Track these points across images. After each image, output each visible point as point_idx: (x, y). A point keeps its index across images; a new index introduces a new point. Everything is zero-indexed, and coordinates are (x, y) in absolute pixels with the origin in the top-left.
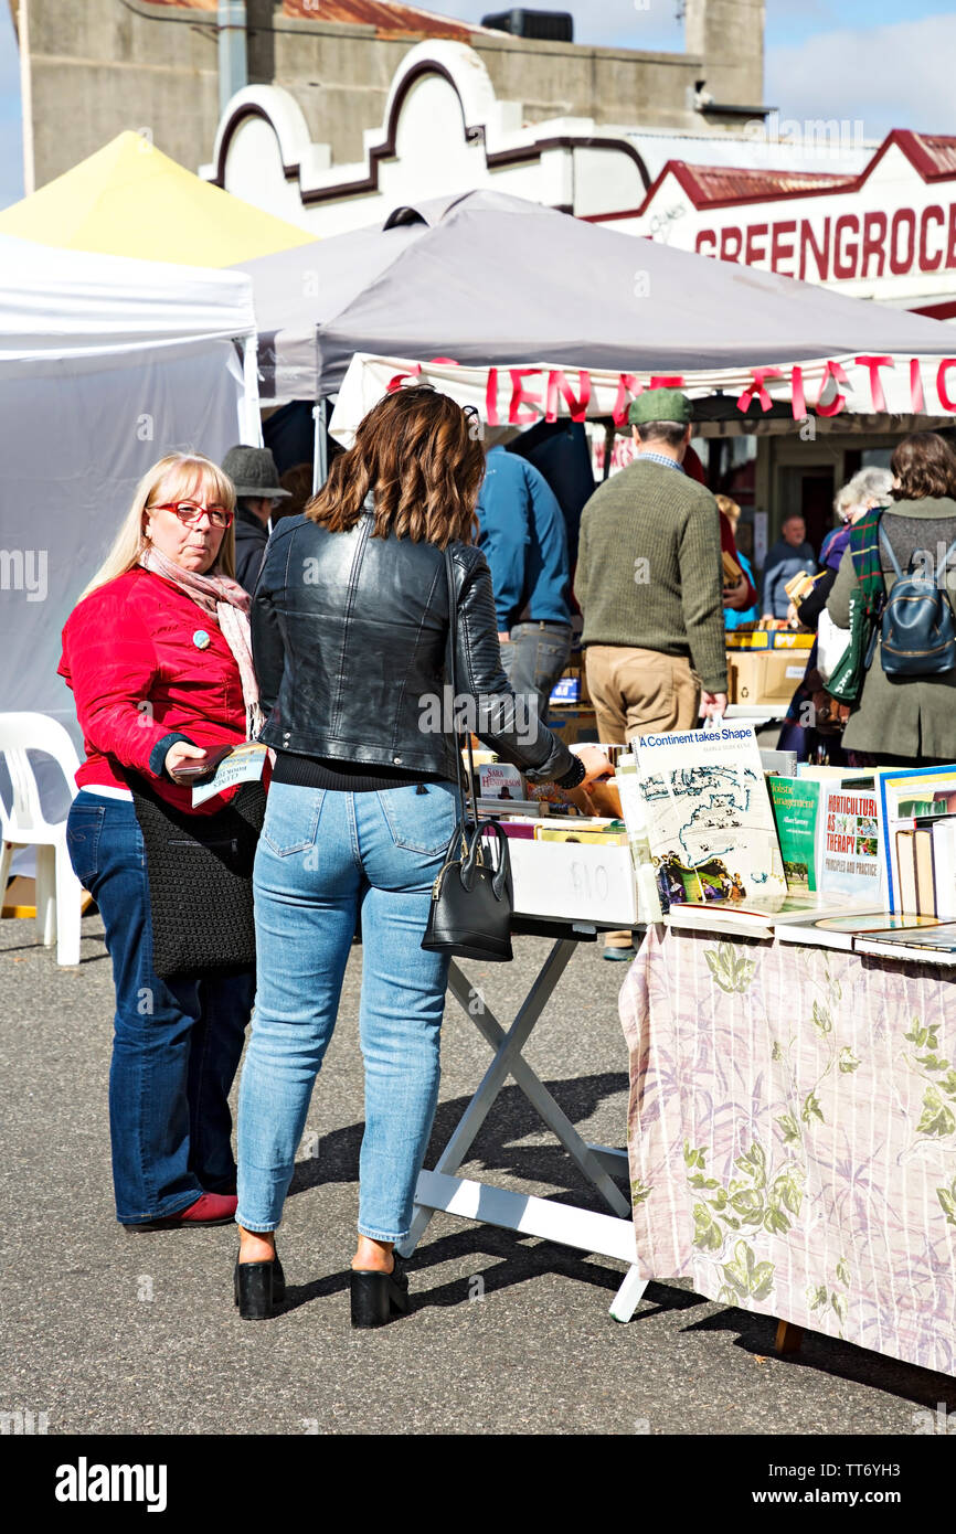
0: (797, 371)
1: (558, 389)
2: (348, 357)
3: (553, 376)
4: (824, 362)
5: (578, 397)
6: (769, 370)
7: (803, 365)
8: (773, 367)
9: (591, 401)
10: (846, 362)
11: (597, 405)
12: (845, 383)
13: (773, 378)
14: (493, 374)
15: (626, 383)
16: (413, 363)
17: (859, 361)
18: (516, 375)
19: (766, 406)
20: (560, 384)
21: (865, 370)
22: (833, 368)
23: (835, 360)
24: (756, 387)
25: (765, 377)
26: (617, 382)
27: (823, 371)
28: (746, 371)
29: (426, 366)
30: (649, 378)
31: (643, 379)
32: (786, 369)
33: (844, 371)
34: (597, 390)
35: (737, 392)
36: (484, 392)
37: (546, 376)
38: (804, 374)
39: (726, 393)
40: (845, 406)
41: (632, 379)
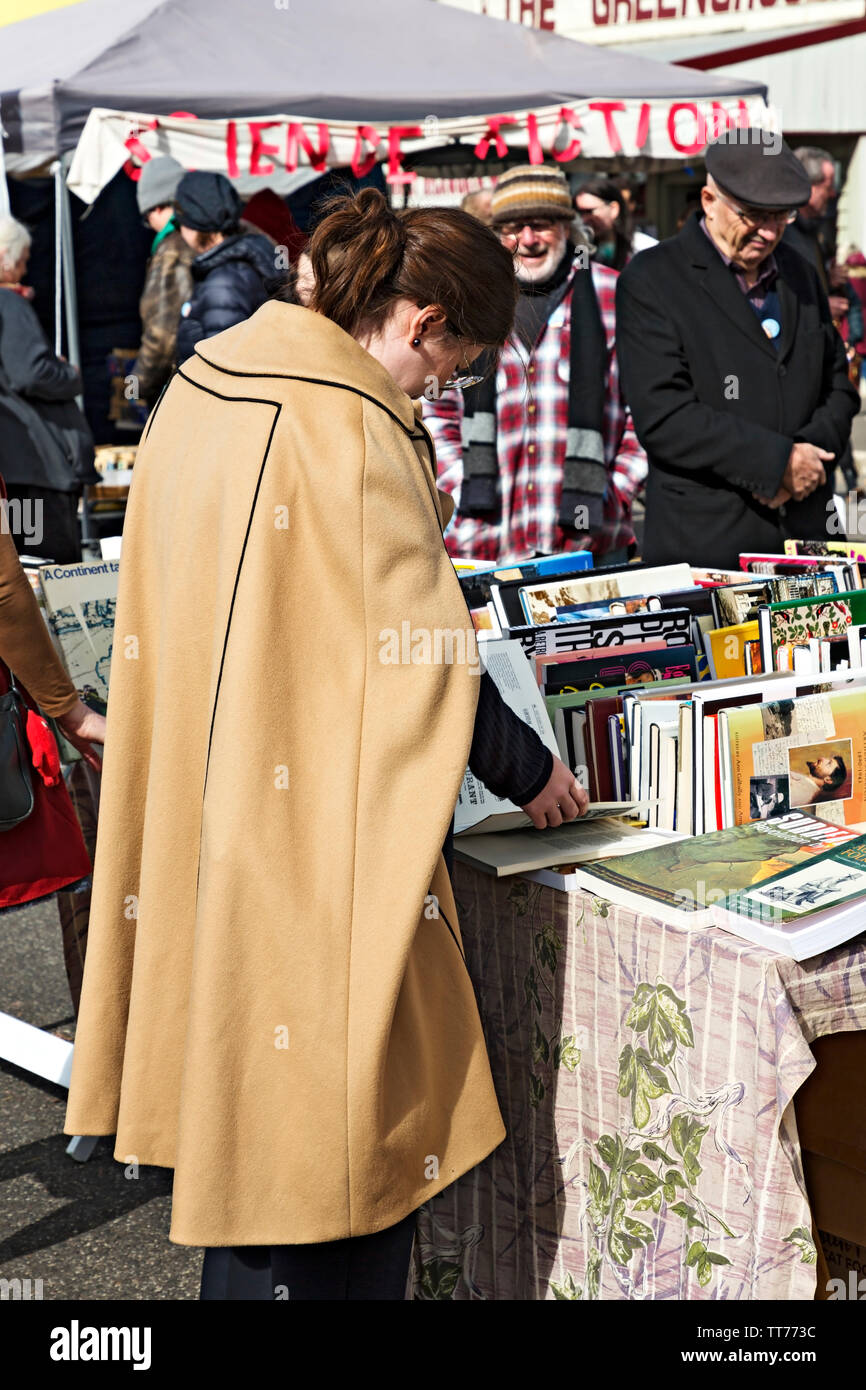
0: (532, 119)
1: (298, 142)
2: (86, 113)
3: (293, 129)
4: (557, 109)
5: (316, 147)
6: (504, 119)
7: (538, 112)
8: (508, 115)
9: (330, 152)
10: (579, 107)
11: (335, 155)
12: (579, 128)
13: (510, 126)
14: (231, 128)
15: (363, 133)
16: (150, 118)
17: (593, 107)
18: (255, 129)
19: (502, 152)
20: (300, 136)
21: (599, 116)
22: (565, 115)
23: (568, 106)
24: (491, 135)
25: (501, 125)
26: (355, 133)
27: (556, 118)
28: (481, 119)
29: (164, 120)
30: (387, 128)
31: (382, 130)
32: (521, 116)
33: (578, 117)
34: (336, 141)
35: (475, 140)
36: (223, 145)
37: (285, 128)
38: (539, 121)
39: (464, 140)
40: (581, 152)
41: (369, 130)
